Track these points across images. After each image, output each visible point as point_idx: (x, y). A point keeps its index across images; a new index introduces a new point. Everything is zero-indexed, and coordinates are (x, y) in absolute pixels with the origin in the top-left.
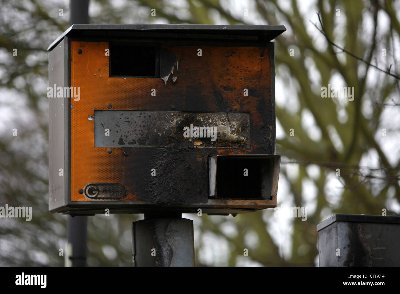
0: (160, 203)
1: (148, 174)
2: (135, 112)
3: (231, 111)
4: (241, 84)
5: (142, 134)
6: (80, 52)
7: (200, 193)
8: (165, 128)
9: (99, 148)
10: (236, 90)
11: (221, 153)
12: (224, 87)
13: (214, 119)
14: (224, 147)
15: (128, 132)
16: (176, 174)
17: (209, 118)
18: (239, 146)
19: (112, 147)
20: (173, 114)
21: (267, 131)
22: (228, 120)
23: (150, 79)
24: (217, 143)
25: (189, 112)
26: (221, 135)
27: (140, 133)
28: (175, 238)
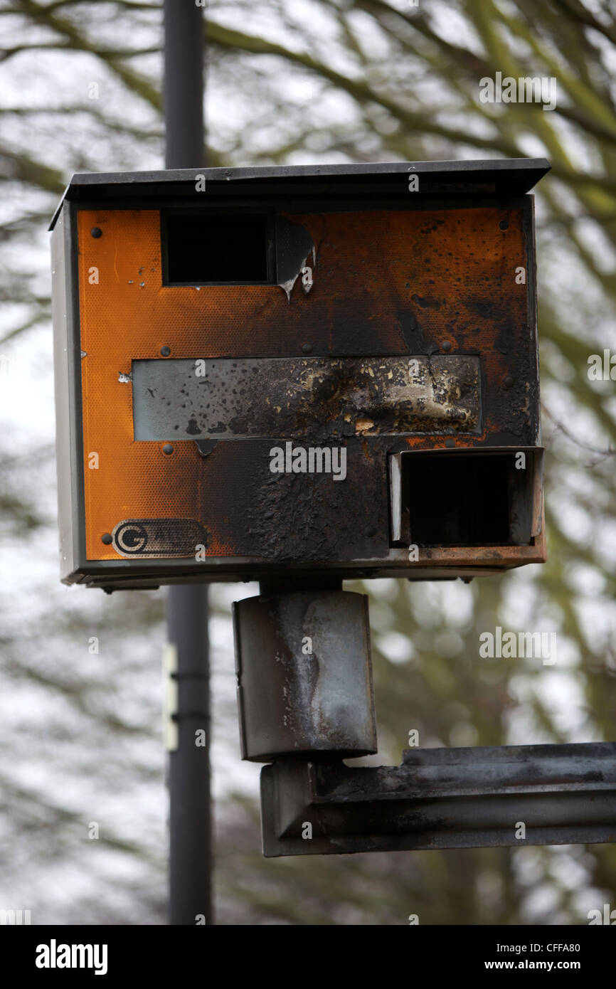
0: (284, 560)
1: (255, 496)
2: (222, 362)
3: (437, 352)
4: (457, 290)
5: (239, 409)
6: (98, 234)
7: (372, 534)
8: (289, 395)
9: (144, 443)
10: (448, 306)
11: (417, 446)
12: (421, 299)
13: (398, 370)
14: (424, 431)
15: (208, 406)
16: (316, 494)
17: (387, 370)
18: (457, 429)
19: (173, 439)
20: (306, 364)
21: (518, 393)
22: (431, 373)
23: (253, 287)
24: (405, 424)
25: (343, 357)
26: (415, 406)
27: (235, 408)
28: (323, 635)
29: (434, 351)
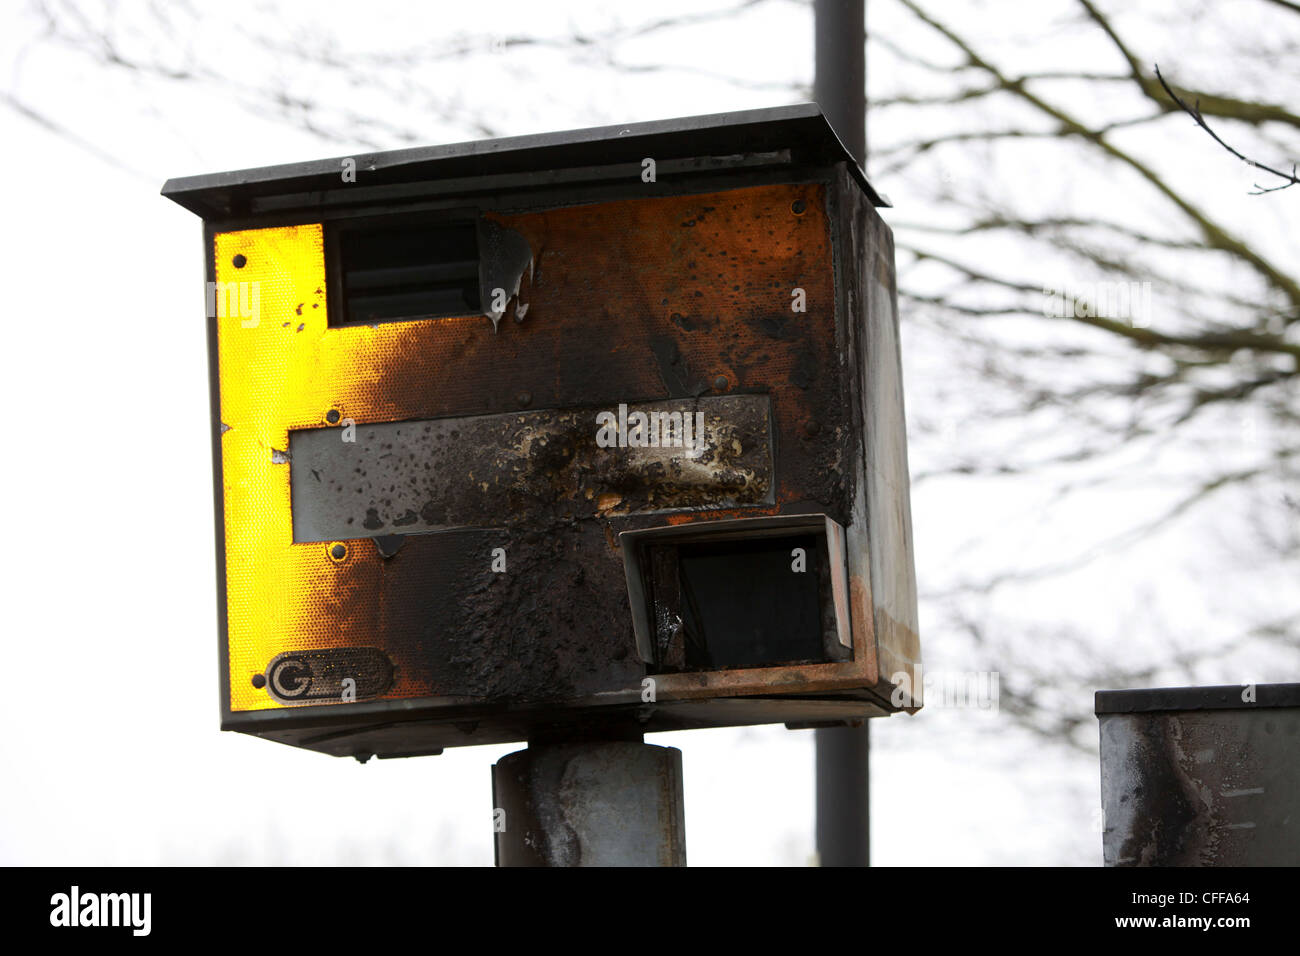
0: (499, 698)
1: (459, 611)
2: (411, 425)
3: (707, 392)
4: (735, 303)
5: (434, 489)
6: (242, 263)
7: (621, 656)
8: (497, 465)
9: (306, 544)
10: (722, 326)
12: (683, 320)
14: (691, 506)
15: (392, 489)
16: (542, 604)
18: (738, 500)
19: (346, 537)
20: (523, 420)
21: (825, 444)
23: (448, 319)
24: (664, 497)
25: (577, 408)
26: (668, 470)
27: (428, 489)
28: (588, 805)
29: (702, 390)
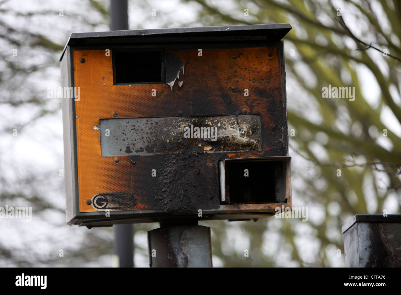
0: (171, 211)
1: (158, 182)
2: (141, 119)
3: (240, 114)
4: (250, 85)
5: (150, 141)
6: (83, 61)
7: (212, 198)
8: (172, 134)
9: (105, 157)
11: (232, 157)
12: (233, 89)
13: (223, 122)
14: (235, 150)
15: (135, 140)
16: (186, 180)
17: (218, 122)
18: (251, 149)
19: (119, 156)
20: (180, 120)
21: (278, 132)
22: (238, 123)
23: (155, 85)
24: (227, 147)
25: (197, 117)
26: (231, 139)
27: (147, 141)
28: (190, 246)
29: (239, 113)
